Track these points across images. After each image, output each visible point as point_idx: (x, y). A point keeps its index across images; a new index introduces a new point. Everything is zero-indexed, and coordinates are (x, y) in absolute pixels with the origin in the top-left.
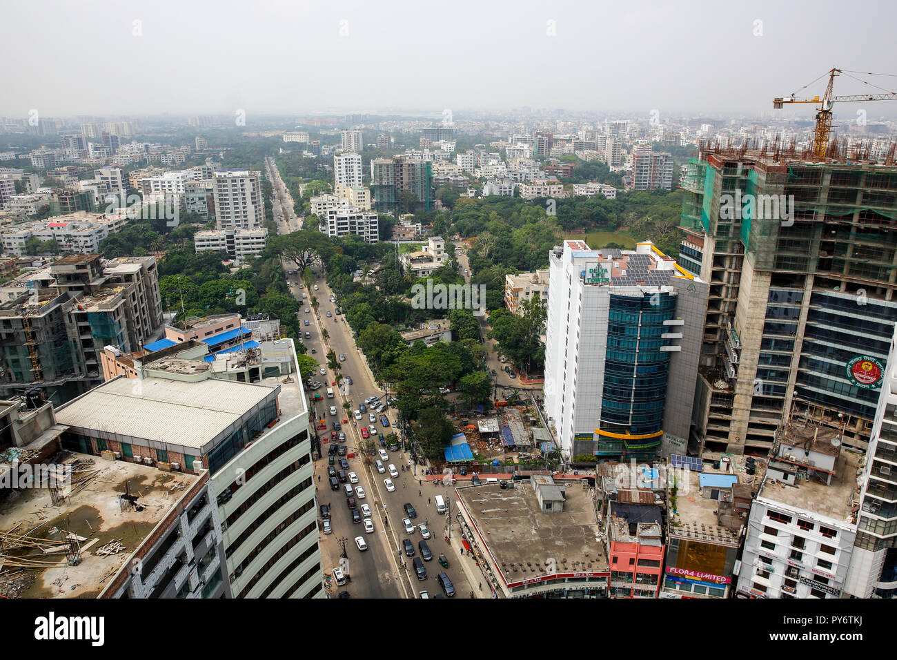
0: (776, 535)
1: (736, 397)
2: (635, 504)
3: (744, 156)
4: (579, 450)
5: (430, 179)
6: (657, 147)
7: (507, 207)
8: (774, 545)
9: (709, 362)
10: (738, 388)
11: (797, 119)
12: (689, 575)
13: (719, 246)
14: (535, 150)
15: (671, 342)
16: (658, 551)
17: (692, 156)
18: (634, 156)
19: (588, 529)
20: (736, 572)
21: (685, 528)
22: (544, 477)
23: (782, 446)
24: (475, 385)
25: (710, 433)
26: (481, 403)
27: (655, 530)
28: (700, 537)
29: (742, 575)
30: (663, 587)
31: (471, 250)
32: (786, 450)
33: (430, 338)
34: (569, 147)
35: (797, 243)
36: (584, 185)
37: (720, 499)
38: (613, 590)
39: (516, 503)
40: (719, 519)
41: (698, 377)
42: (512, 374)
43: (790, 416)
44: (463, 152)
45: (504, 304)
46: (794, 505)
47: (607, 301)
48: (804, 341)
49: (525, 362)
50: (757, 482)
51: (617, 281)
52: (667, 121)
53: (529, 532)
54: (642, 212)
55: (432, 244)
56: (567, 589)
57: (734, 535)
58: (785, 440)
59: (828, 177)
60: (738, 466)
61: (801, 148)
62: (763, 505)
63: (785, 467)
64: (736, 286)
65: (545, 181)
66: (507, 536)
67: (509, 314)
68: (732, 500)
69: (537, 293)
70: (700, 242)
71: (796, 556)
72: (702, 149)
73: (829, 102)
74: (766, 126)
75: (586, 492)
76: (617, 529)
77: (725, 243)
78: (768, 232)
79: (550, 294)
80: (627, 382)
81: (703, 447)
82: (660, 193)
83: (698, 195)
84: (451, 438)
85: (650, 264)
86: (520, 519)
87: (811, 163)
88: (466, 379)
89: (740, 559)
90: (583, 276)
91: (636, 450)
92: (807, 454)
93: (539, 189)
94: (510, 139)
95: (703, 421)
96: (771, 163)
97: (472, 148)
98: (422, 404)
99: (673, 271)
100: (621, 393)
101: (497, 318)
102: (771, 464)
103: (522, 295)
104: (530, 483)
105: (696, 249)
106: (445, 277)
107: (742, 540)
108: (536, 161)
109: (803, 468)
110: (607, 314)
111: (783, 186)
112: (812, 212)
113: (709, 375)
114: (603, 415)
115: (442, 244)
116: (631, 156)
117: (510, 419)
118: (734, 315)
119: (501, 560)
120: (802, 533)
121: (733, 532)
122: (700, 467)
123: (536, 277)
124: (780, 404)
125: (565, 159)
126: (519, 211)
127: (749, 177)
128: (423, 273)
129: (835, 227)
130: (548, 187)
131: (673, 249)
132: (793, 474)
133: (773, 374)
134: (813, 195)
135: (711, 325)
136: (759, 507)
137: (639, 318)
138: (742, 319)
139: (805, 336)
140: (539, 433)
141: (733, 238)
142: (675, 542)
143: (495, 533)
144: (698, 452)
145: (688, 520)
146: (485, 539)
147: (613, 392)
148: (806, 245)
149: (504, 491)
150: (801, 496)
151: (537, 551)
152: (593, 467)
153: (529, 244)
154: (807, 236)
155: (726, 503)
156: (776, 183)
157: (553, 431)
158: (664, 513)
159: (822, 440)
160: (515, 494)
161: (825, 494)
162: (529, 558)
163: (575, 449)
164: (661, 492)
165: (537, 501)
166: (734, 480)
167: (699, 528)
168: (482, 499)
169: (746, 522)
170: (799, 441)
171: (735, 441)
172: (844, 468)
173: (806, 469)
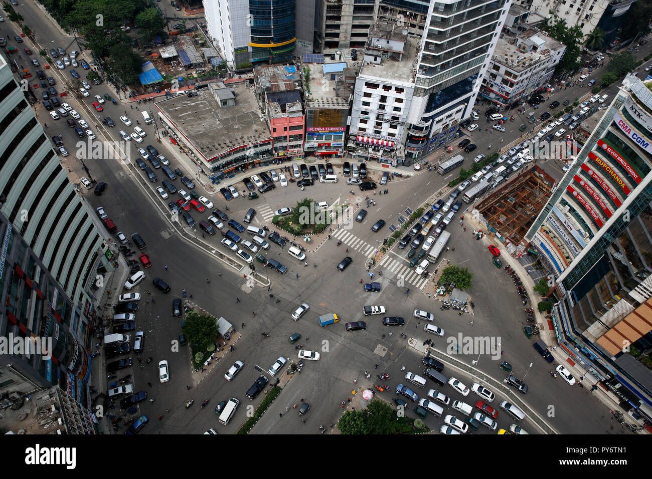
0: (370, 97)
1: (343, 7)
2: (282, 92)
4: (239, 60)
8: (369, 103)
10: (344, 1)
12: (321, 130)
16: (301, 119)
19: (254, 114)
20: (348, 123)
21: (316, 102)
22: (218, 83)
23: (373, 39)
24: (150, 20)
25: (328, 35)
26: (158, 34)
27: (298, 107)
28: (326, 106)
29: (352, 125)
30: (306, 140)
32: (375, 41)
37: (336, 80)
38: (276, 149)
39: (201, 105)
40: (336, 92)
42: (178, 7)
43: (378, 17)
46: (380, 76)
50: (359, 65)
53: (214, 123)
56: (247, 154)
57: (346, 101)
58: (375, 34)
60: (346, 56)
62: (363, 80)
63: (375, 53)
66: (200, 129)
68: (344, 79)
71: (382, 107)
75: (249, 89)
76: (273, 110)
80: (266, 4)
81: (323, 46)
84: (142, 66)
86: (207, 115)
88: (142, 16)
89: (350, 115)
91: (279, 54)
92: (388, 42)
95: (322, 27)
98: (110, 42)
100: (263, 13)
102: (367, 52)
104: (208, 89)
107: (351, 103)
109: (385, 52)
114: (253, 31)
117: (184, 44)
119: (200, 145)
120: (385, 93)
121: (346, 99)
122: (323, 60)
124: (371, 9)
132: (380, 57)
136: (360, 81)
140: (208, 52)
142: (310, 111)
143: (191, 129)
144: (321, 50)
145: (318, 97)
146: (186, 134)
147: (257, 13)
149: (191, 98)
150: (384, 70)
151: (223, 135)
152: (251, 71)
155: (340, 81)
157: (218, 49)
158: (302, 94)
159: (397, 32)
160: (199, 99)
161: (398, 67)
162: (218, 140)
163: (236, 60)
164: (299, 81)
165: (216, 101)
166: (344, 66)
167: (325, 100)
168: (176, 107)
169: (353, 93)
170: (383, 34)
171: (344, 39)
172: (409, 49)
173: (387, 52)
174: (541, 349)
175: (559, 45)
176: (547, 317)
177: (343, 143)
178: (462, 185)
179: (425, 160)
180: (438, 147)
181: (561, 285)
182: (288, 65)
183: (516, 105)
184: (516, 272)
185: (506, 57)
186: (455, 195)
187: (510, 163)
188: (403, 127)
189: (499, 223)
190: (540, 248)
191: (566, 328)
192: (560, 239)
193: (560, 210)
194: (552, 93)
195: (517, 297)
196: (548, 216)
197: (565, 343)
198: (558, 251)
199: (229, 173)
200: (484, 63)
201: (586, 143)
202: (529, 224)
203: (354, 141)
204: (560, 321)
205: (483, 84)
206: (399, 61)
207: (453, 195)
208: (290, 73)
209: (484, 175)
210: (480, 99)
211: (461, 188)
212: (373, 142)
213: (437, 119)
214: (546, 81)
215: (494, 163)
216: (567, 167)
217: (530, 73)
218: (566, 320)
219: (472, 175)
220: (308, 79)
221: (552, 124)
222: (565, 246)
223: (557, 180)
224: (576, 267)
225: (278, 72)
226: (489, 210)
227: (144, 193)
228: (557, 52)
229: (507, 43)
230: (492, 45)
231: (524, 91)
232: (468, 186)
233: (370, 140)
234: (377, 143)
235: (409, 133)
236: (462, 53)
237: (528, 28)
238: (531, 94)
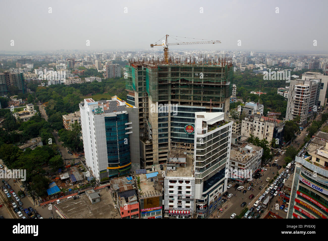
0: (173, 188)
1: (153, 145)
2: (126, 191)
3: (144, 64)
4: (102, 177)
5: (23, 80)
6: (114, 62)
7: (59, 89)
8: (173, 191)
9: (142, 135)
10: (153, 142)
11: (158, 51)
12: (148, 210)
13: (140, 95)
14: (68, 66)
15: (129, 130)
16: (137, 205)
17: (127, 65)
18: (106, 66)
19: (111, 205)
20: (163, 204)
21: (145, 194)
22: (91, 190)
23: (170, 158)
24: (56, 161)
25: (147, 159)
26: (60, 168)
27: (135, 198)
28: (150, 196)
29: (165, 204)
30: (141, 217)
31: (47, 107)
32: (171, 159)
33: (33, 146)
34: (81, 64)
35: (164, 91)
36: (89, 78)
37: (154, 181)
39: (81, 203)
40: (155, 187)
41: (140, 141)
42: (71, 154)
43: (171, 148)
44: (37, 68)
45: (63, 127)
46: (177, 176)
47: (104, 120)
48: (171, 122)
49: (76, 148)
50: (165, 172)
51: (106, 112)
52: (116, 53)
53: (88, 213)
54: (112, 86)
55: (28, 107)
57: (161, 192)
58: (170, 156)
59: (170, 69)
60: (158, 168)
61: (161, 60)
62: (168, 179)
63: (172, 165)
64: (147, 108)
65: (74, 78)
66: (80, 217)
67: (66, 130)
68: (158, 180)
69: (76, 120)
70: (133, 94)
71: (180, 192)
72: (130, 62)
73: (167, 45)
74: (149, 53)
75: (108, 191)
77: (142, 93)
78: (155, 88)
79: (82, 120)
80: (116, 148)
81: (145, 165)
82: (117, 78)
83: (130, 78)
84: (49, 185)
85: (117, 104)
86: (84, 209)
87: (165, 65)
88: (52, 160)
89: (164, 199)
90: (93, 111)
91: (123, 172)
92: (178, 159)
93: (72, 81)
94: (57, 62)
95: (144, 156)
96: (152, 66)
97: (41, 66)
99: (126, 105)
100: (114, 152)
101: (61, 133)
102: (168, 165)
103: (70, 122)
104: (85, 194)
105: (132, 97)
106: (36, 120)
107: (163, 193)
108: (69, 70)
109: (177, 164)
110: (104, 124)
111: (157, 73)
112: (167, 80)
113: (143, 139)
114: (109, 161)
115: (33, 106)
116: (105, 66)
117: (73, 171)
118: (148, 118)
120: (180, 185)
121: (160, 191)
122: (146, 172)
123: (75, 114)
124: (167, 144)
125: (80, 68)
126: (65, 90)
127: (146, 71)
128: (26, 119)
129: (175, 85)
130: (75, 80)
131: (124, 98)
132: (175, 166)
133: (163, 135)
134: (166, 75)
135: (141, 122)
136: (166, 180)
137: (117, 124)
138: (151, 119)
139: (171, 121)
140: (86, 174)
141: (144, 92)
142: (142, 200)
144: (144, 167)
145: (145, 191)
147: (111, 152)
148: (167, 91)
149: (76, 200)
150: (178, 173)
152: (109, 182)
153: (70, 102)
154: (166, 88)
155: (156, 182)
156: (155, 72)
157: (91, 172)
158: (137, 191)
159: (181, 153)
160: (80, 200)
161: (185, 170)
163: (101, 177)
164: (134, 184)
165: (90, 200)
166: (157, 173)
167: (149, 193)
168: (67, 206)
169: (163, 186)
170: (175, 155)
171: (155, 160)
172: (189, 161)
173: (178, 164)
175: (259, 148)
177: (162, 216)
180: (214, 210)
182: (128, 177)
185: (236, 157)
188: (193, 202)
200: (227, 162)
201: (291, 194)
203: (167, 213)
206: (184, 167)
208: (129, 181)
210: (229, 180)
212: (178, 212)
213: (210, 194)
214: (259, 166)
217: (250, 163)
220: (139, 182)
225: (123, 181)
228: (260, 151)
229: (235, 151)
230: (228, 153)
233: (177, 212)
234: (181, 213)
235: (197, 205)
236: (215, 159)
237: (243, 143)
238: (254, 173)
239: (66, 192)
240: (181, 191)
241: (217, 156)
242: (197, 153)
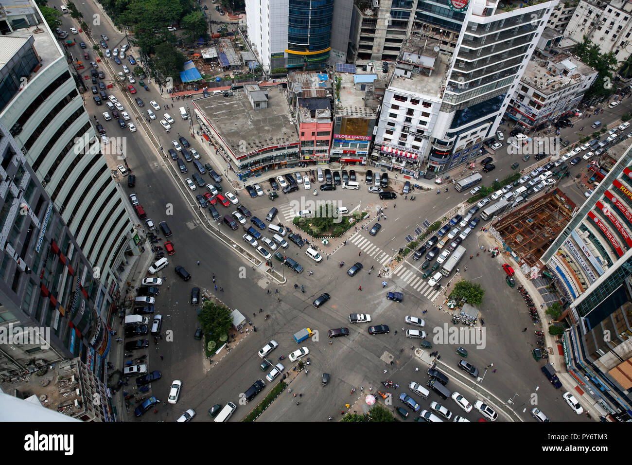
0: (398, 109)
1: (378, 21)
2: (314, 98)
4: (275, 65)
8: (397, 115)
10: (380, 14)
12: (347, 138)
16: (329, 126)
19: (285, 117)
20: (374, 133)
21: (345, 110)
22: (253, 86)
23: (405, 53)
24: (195, 22)
25: (361, 47)
26: (201, 36)
27: (327, 113)
28: (354, 114)
29: (378, 134)
30: (333, 147)
32: (407, 55)
37: (366, 90)
38: (303, 152)
40: (365, 102)
41: (354, 6)
42: (222, 12)
43: (411, 32)
46: (409, 90)
49: (230, 2)
50: (389, 78)
53: (246, 123)
56: (275, 155)
57: (374, 112)
58: (407, 49)
60: (378, 68)
62: (392, 92)
63: (406, 67)
66: (233, 128)
68: (373, 90)
71: (408, 120)
75: (282, 93)
76: (303, 115)
80: (305, 13)
81: (356, 57)
84: (183, 65)
86: (240, 116)
88: (187, 18)
89: (377, 125)
91: (313, 62)
92: (419, 57)
95: (356, 38)
98: (157, 41)
100: (302, 22)
102: (398, 65)
104: (243, 91)
107: (379, 114)
109: (416, 66)
113: (361, 5)
114: (290, 39)
117: (224, 47)
119: (230, 143)
120: (412, 107)
121: (374, 110)
122: (354, 70)
124: (405, 24)
132: (410, 71)
133: (403, 3)
136: (389, 93)
140: (246, 56)
142: (339, 119)
143: (224, 127)
144: (353, 60)
145: (347, 105)
146: (218, 132)
147: (296, 21)
149: (226, 98)
150: (413, 84)
151: (253, 135)
152: (286, 76)
155: (370, 92)
157: (256, 53)
158: (332, 102)
159: (429, 48)
160: (234, 99)
161: (427, 82)
162: (249, 140)
163: (272, 65)
164: (330, 88)
165: (250, 103)
166: (375, 77)
167: (354, 109)
168: (212, 105)
169: (381, 104)
170: (415, 49)
171: (377, 52)
172: (440, 65)
173: (418, 67)
174: (549, 374)
175: (590, 70)
176: (557, 342)
177: (368, 152)
178: (482, 202)
179: (447, 175)
180: (460, 163)
181: (574, 310)
182: (321, 73)
183: (542, 127)
184: (529, 293)
185: (535, 79)
186: (473, 211)
187: (532, 184)
188: (427, 141)
189: (515, 243)
190: (556, 271)
191: (576, 355)
192: (576, 264)
193: (579, 235)
194: (580, 118)
195: (529, 318)
196: (566, 240)
197: (574, 370)
198: (574, 276)
199: (256, 171)
200: (512, 84)
201: (611, 170)
202: (545, 247)
203: (378, 150)
204: (570, 348)
205: (510, 104)
206: (428, 76)
207: (471, 211)
208: (322, 81)
209: (505, 194)
210: (505, 118)
211: (480, 205)
212: (396, 153)
213: (462, 135)
214: (575, 106)
215: (515, 183)
216: (590, 193)
217: (559, 97)
218: (577, 346)
219: (492, 192)
220: (339, 87)
221: (578, 149)
222: (582, 272)
223: (578, 205)
224: (592, 294)
225: (311, 79)
226: (506, 229)
227: (174, 183)
228: (588, 77)
229: (537, 65)
230: (522, 66)
231: (551, 114)
232: (487, 203)
234: (401, 154)
235: (432, 147)
236: (491, 72)
237: (560, 52)
238: (558, 117)
239: (211, 81)
240: (411, 118)
241: (498, 67)
242: (460, 54)
